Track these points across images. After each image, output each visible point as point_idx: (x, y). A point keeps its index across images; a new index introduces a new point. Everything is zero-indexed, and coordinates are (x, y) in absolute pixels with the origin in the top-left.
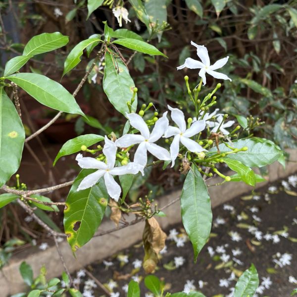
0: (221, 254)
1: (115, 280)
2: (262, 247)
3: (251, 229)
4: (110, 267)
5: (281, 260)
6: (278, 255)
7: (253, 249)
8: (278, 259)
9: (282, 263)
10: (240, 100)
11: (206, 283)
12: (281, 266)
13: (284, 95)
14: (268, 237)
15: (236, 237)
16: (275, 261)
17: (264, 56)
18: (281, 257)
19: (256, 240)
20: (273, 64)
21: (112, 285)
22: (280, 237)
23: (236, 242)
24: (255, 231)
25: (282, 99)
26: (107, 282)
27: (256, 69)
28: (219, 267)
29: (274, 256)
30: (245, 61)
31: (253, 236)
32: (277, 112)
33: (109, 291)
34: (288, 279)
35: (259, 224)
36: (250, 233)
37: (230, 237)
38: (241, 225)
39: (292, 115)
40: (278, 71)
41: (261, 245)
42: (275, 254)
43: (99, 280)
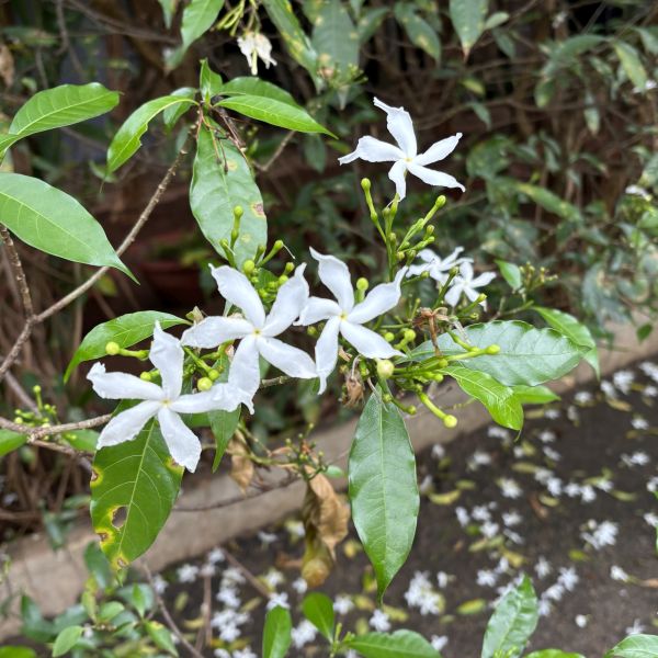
0: (481, 523)
1: (280, 569)
2: (561, 510)
3: (541, 474)
4: (271, 545)
5: (597, 534)
6: (592, 524)
7: (543, 512)
8: (591, 532)
9: (598, 540)
10: (516, 226)
11: (452, 578)
12: (596, 547)
13: (606, 217)
14: (572, 490)
15: (510, 489)
16: (586, 536)
17: (569, 141)
18: (596, 529)
19: (550, 495)
20: (586, 156)
21: (274, 578)
22: (596, 490)
23: (510, 499)
24: (547, 478)
25: (602, 226)
26: (264, 572)
27: (552, 165)
28: (477, 546)
29: (583, 527)
30: (529, 150)
31: (542, 488)
32: (591, 251)
33: (268, 590)
34: (610, 572)
35: (554, 465)
36: (538, 483)
37: (499, 490)
38: (522, 467)
39: (620, 256)
40: (596, 169)
41: (558, 506)
42: (585, 521)
43: (249, 570)
